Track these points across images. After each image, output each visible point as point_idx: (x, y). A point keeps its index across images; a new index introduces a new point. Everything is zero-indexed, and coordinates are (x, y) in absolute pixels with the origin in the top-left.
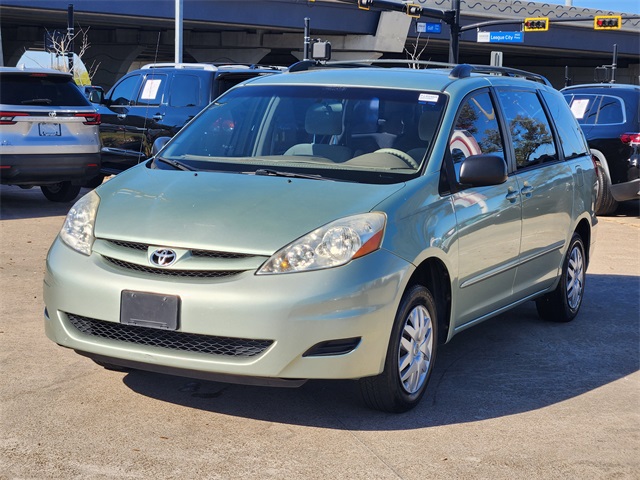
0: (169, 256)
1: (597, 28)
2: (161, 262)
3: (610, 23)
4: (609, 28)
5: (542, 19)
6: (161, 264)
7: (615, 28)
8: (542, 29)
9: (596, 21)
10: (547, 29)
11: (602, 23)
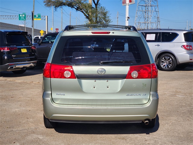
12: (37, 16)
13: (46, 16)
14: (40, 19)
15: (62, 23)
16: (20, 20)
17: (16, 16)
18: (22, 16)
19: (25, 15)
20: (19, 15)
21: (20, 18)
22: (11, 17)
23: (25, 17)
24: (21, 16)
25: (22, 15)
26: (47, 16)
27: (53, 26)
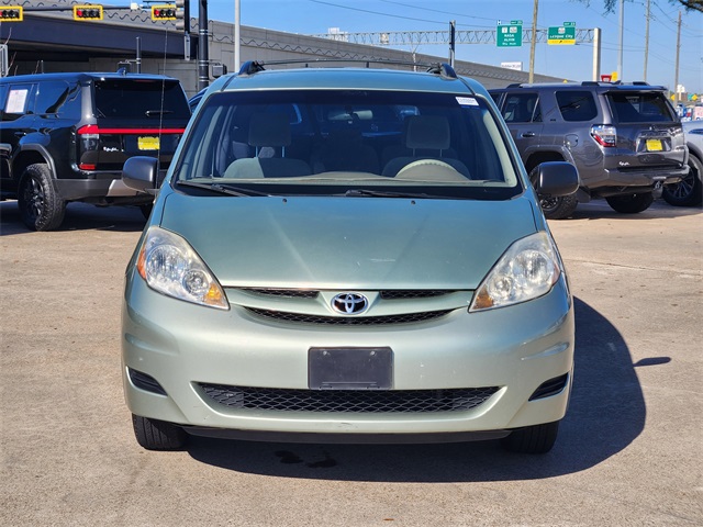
0: (358, 301)
1: (76, 18)
2: (349, 310)
3: (92, 14)
4: (89, 19)
5: (14, 8)
6: (349, 313)
7: (96, 20)
8: (16, 19)
9: (75, 11)
10: (21, 19)
11: (83, 14)
12: (562, 30)
13: (596, 31)
14: (572, 42)
15: (647, 54)
16: (499, 44)
17: (489, 34)
18: (508, 33)
19: (519, 28)
20: (500, 28)
21: (501, 39)
22: (472, 35)
23: (518, 36)
24: (504, 30)
25: (509, 27)
26: (600, 31)
27: (619, 67)
